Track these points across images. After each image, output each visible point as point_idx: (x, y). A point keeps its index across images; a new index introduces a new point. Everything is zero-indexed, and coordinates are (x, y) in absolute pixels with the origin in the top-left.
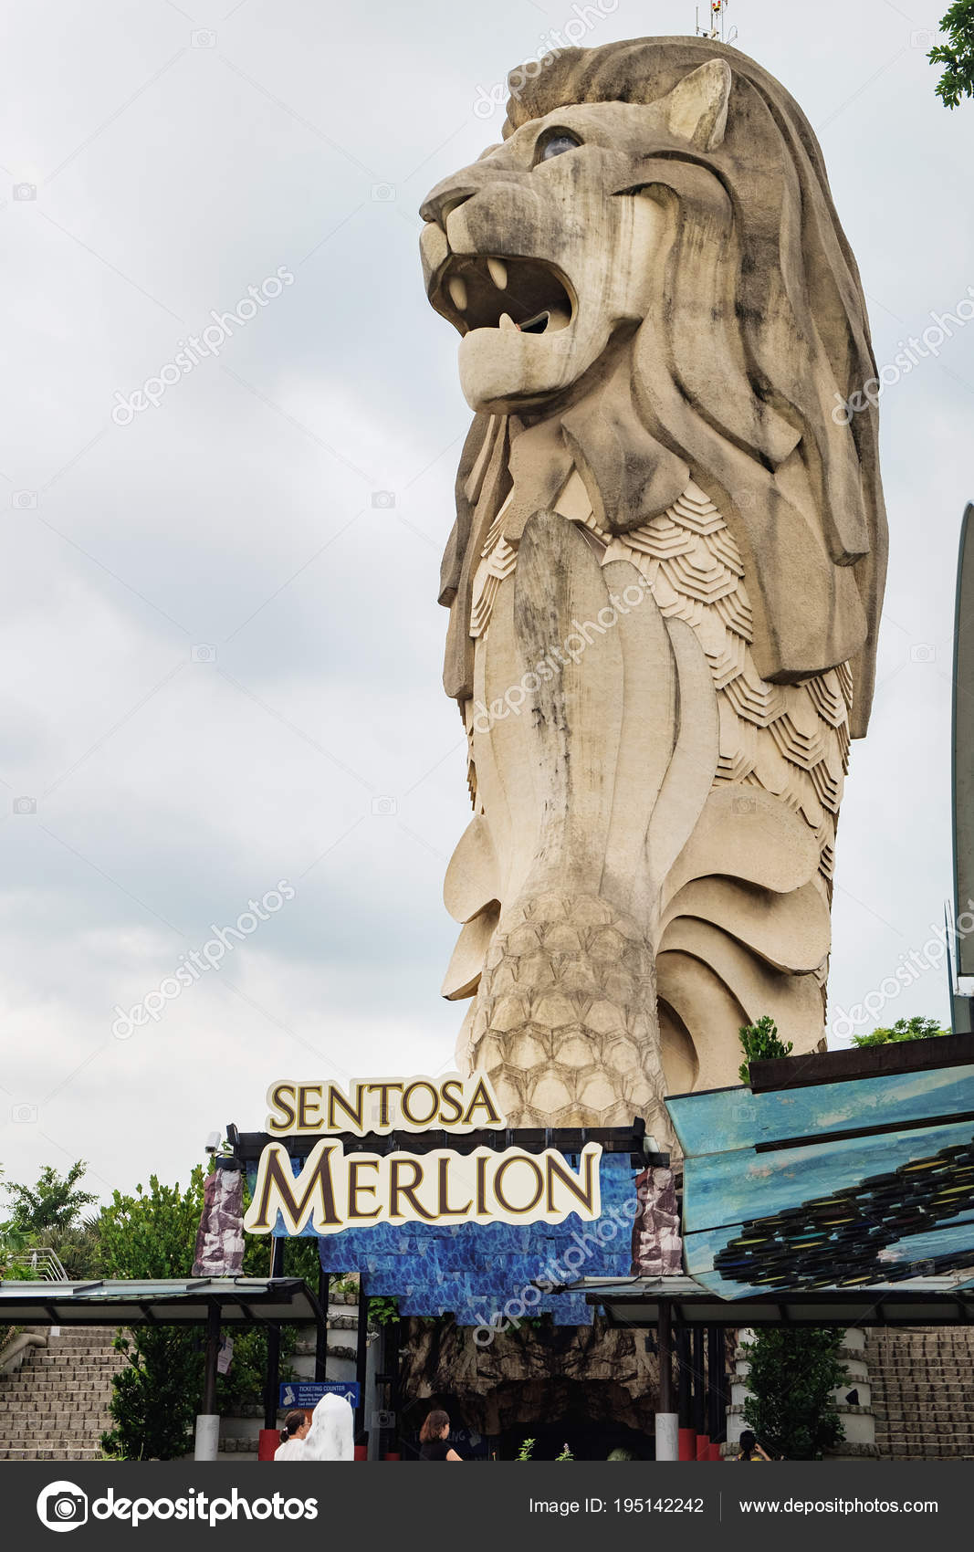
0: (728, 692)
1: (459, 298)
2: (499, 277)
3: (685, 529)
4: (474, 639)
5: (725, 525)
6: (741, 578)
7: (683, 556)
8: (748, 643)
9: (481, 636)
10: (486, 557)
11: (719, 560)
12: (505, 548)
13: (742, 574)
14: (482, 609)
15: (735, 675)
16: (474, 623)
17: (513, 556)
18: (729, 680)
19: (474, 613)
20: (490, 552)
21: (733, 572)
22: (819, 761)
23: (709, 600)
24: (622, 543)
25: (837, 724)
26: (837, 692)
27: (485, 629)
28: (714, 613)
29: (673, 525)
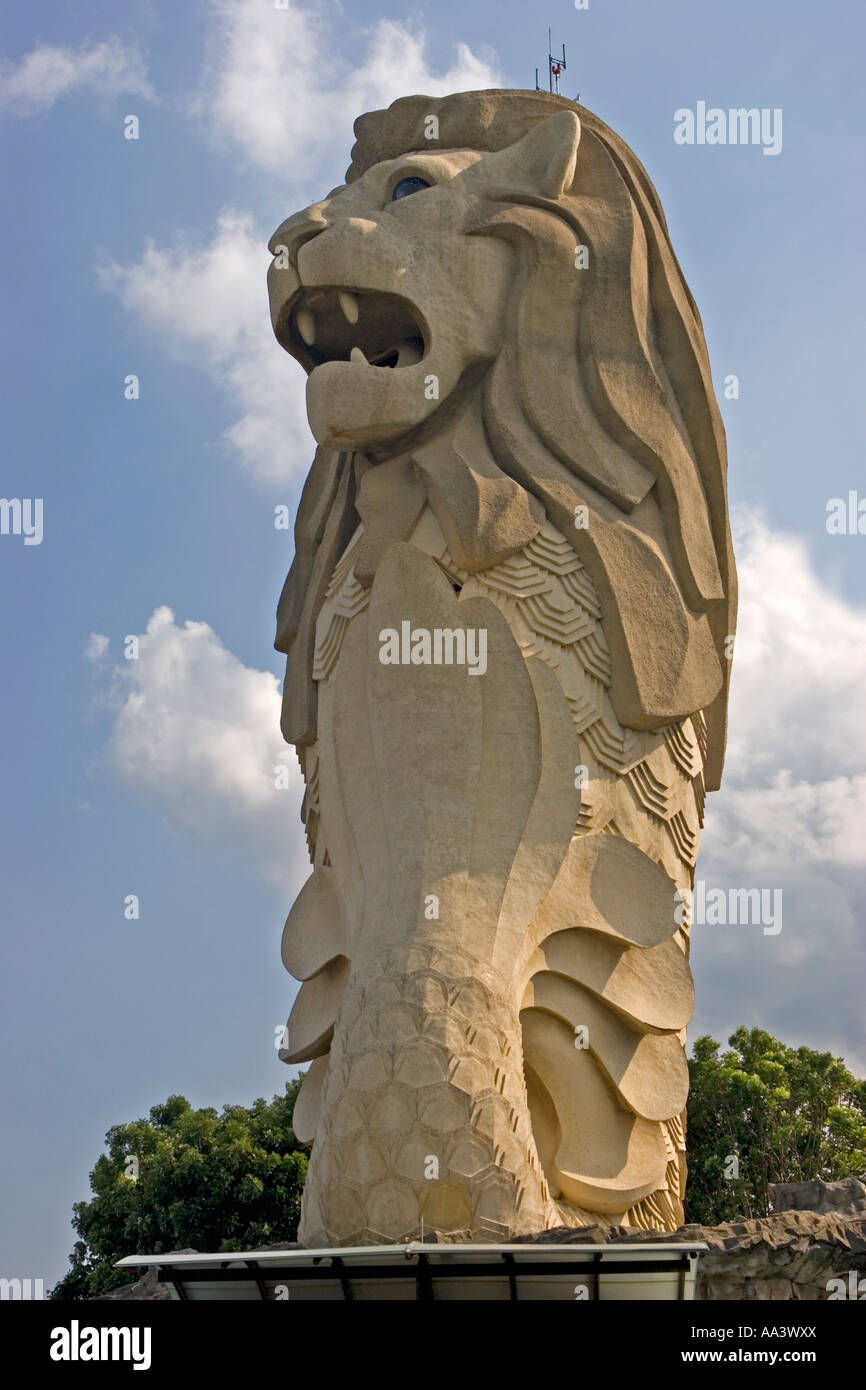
0: (588, 738)
1: (307, 331)
2: (351, 311)
3: (542, 568)
4: (316, 682)
5: (581, 566)
6: (599, 620)
7: (540, 596)
8: (607, 689)
9: (327, 677)
10: (332, 596)
11: (577, 602)
12: (353, 586)
13: (599, 616)
14: (327, 650)
15: (594, 719)
16: (317, 666)
17: (362, 594)
18: (589, 725)
19: (317, 655)
20: (336, 592)
21: (591, 615)
22: (676, 812)
23: (566, 641)
24: (478, 581)
25: (693, 773)
26: (693, 740)
27: (331, 671)
28: (572, 655)
29: (529, 564)
